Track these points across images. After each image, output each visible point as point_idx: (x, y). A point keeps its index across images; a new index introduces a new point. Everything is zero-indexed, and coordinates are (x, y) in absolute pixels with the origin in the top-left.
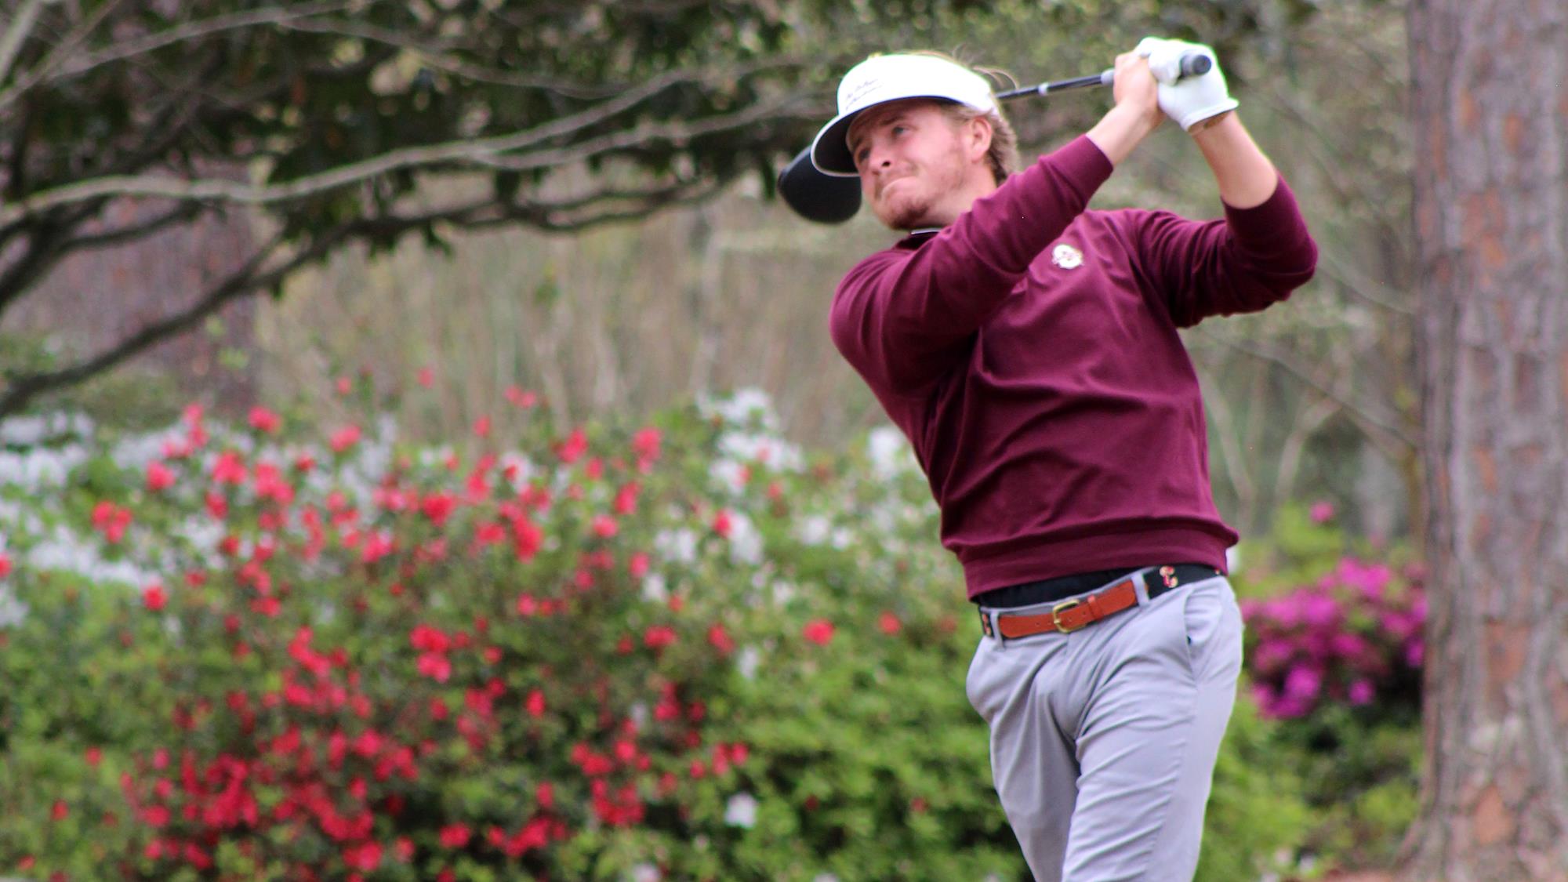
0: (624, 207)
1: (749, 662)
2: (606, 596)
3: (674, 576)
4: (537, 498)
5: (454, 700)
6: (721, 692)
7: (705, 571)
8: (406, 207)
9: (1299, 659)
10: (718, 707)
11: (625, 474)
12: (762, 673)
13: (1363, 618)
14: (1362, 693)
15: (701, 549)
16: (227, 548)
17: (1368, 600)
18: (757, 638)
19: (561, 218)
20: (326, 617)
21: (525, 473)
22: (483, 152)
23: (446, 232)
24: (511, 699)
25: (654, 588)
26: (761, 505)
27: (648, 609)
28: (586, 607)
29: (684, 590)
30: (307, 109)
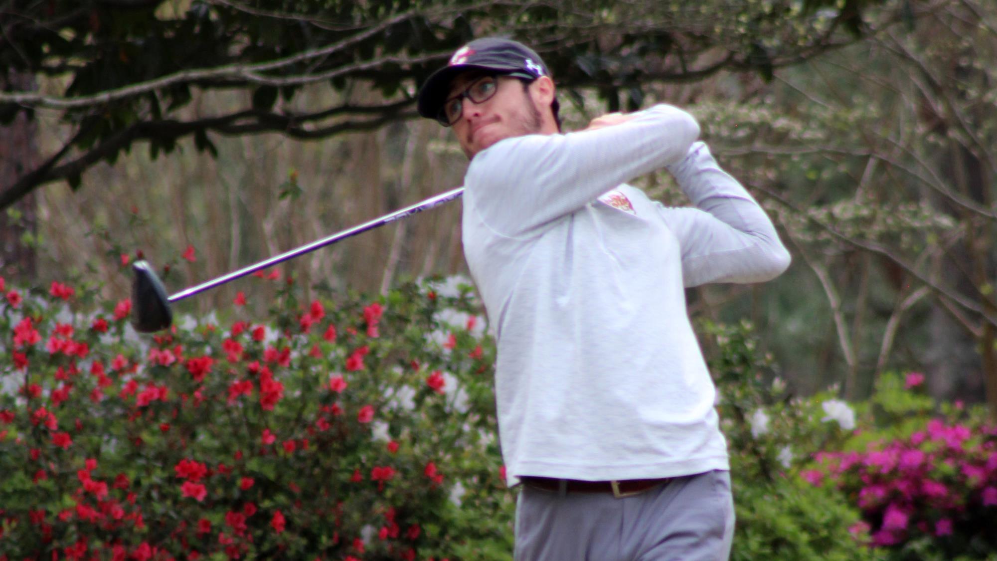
0: (361, 118)
1: (457, 492)
2: (342, 436)
3: (396, 422)
4: (281, 356)
5: (216, 518)
6: (434, 518)
7: (423, 418)
8: (184, 114)
9: (895, 499)
10: (432, 530)
11: (358, 338)
12: (467, 503)
13: (947, 467)
14: (944, 528)
15: (419, 400)
16: (29, 392)
17: (950, 453)
18: (465, 475)
19: (308, 126)
20: (111, 448)
21: (271, 336)
22: (248, 71)
23: (213, 136)
24: (262, 519)
25: (381, 431)
26: (467, 365)
27: (375, 448)
28: (323, 445)
29: (405, 433)
30: (103, 33)
